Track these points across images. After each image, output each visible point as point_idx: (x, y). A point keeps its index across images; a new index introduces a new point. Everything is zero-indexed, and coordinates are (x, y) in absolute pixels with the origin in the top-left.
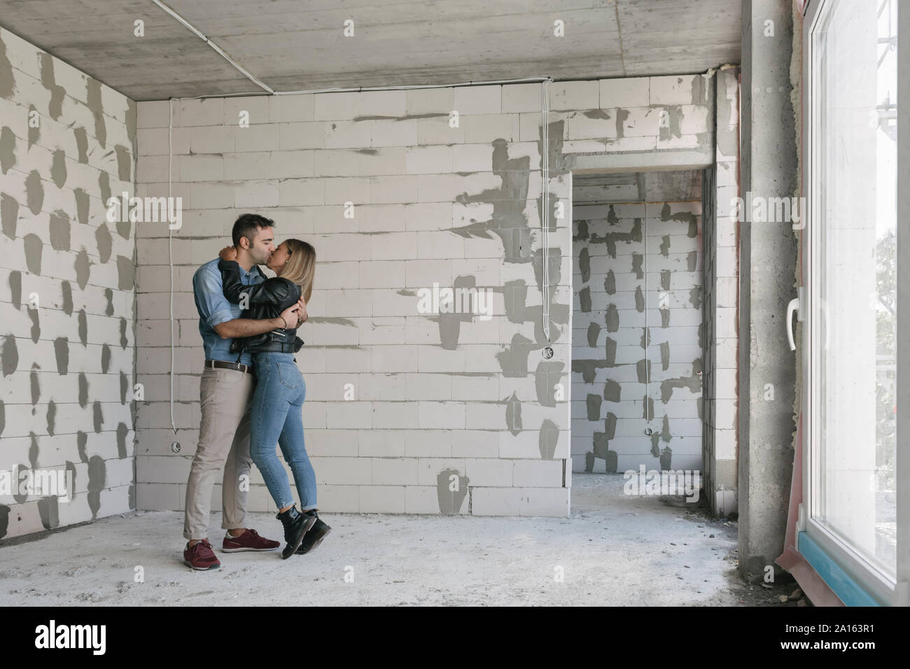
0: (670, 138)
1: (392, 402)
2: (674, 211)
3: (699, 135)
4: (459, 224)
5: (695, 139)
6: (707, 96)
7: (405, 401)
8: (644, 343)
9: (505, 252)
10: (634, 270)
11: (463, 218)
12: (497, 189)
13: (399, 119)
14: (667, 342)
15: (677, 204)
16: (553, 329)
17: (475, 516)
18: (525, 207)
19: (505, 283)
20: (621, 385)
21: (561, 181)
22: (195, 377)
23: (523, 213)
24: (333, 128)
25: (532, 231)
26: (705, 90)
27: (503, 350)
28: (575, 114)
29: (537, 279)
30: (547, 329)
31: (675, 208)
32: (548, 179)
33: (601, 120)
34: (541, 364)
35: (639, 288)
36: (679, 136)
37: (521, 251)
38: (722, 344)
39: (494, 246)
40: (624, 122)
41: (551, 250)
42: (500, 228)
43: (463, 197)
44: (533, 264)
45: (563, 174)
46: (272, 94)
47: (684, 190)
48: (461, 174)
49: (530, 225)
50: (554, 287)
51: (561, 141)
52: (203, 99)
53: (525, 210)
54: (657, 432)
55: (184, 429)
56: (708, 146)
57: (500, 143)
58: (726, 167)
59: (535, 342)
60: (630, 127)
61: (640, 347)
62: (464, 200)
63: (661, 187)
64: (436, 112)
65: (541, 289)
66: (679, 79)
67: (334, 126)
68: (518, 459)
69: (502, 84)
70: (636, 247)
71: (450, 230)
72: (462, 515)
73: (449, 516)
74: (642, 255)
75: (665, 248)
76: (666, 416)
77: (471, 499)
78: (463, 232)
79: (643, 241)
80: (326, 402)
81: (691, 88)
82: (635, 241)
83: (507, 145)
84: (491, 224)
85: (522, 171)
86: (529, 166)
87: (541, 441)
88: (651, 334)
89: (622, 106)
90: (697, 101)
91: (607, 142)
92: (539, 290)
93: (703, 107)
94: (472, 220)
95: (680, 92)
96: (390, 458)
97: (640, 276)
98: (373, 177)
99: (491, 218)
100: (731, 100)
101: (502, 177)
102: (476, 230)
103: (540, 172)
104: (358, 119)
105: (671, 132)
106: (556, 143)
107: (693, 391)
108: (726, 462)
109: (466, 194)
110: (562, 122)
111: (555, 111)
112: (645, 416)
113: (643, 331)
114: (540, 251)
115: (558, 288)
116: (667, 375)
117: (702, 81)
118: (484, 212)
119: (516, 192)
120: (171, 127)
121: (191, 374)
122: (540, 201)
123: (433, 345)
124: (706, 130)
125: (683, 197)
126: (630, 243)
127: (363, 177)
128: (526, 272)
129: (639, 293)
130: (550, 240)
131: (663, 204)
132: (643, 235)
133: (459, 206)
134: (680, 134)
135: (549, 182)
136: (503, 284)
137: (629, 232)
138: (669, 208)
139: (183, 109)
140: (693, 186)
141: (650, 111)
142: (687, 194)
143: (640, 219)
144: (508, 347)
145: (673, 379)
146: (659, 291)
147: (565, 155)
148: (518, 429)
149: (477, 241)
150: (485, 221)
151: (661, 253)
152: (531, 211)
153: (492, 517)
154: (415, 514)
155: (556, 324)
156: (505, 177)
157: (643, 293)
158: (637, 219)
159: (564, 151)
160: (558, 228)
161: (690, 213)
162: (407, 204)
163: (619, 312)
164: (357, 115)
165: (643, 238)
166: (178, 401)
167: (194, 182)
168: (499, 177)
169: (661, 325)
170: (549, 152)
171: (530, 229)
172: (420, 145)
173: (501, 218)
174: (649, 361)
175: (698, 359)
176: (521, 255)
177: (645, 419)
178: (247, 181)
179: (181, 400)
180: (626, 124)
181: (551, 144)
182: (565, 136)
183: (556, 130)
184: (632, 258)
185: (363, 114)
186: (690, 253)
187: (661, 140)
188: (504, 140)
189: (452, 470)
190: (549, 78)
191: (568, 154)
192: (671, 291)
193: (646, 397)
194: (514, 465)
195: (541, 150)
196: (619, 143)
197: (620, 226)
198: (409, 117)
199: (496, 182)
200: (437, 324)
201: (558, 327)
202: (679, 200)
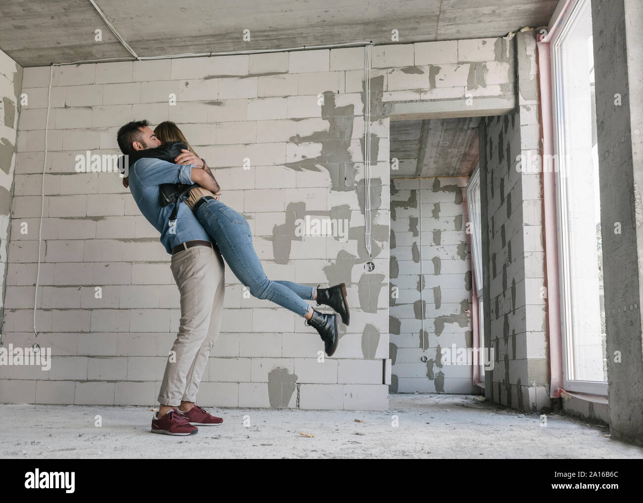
0: (476, 88)
1: (229, 309)
2: (443, 184)
3: (502, 85)
4: (291, 160)
5: (499, 88)
6: (508, 54)
7: (241, 308)
8: (420, 287)
9: (332, 182)
10: (411, 230)
11: (295, 155)
12: (326, 132)
13: (242, 77)
14: (439, 287)
15: (446, 178)
16: (374, 246)
17: (302, 410)
18: (349, 145)
19: (332, 208)
20: (401, 320)
21: (381, 123)
22: (58, 288)
23: (348, 150)
24: (186, 85)
25: (356, 165)
26: (507, 50)
27: (330, 264)
28: (393, 70)
29: (360, 204)
30: (369, 246)
31: (444, 182)
32: (370, 123)
33: (416, 75)
34: (363, 276)
35: (415, 244)
36: (484, 86)
37: (346, 182)
38: (529, 257)
39: (323, 177)
40: (436, 76)
41: (373, 180)
42: (327, 162)
43: (296, 139)
44: (357, 192)
45: (383, 118)
46: (137, 60)
47: (454, 165)
48: (294, 119)
49: (354, 159)
50: (375, 211)
51: (381, 92)
52: (79, 64)
53: (349, 148)
54: (432, 359)
55: (44, 333)
56: (510, 94)
57: (328, 95)
58: (528, 109)
59: (358, 257)
60: (440, 79)
61: (417, 291)
62: (297, 140)
63: (435, 162)
64: (274, 71)
65: (363, 212)
66: (483, 41)
67: (187, 84)
68: (342, 359)
69: (330, 49)
70: (412, 212)
71: (283, 165)
72: (290, 409)
73: (278, 409)
74: (417, 218)
75: (436, 213)
76: (439, 346)
77: (298, 395)
78: (296, 166)
79: (418, 207)
80: (170, 309)
81: (493, 48)
82: (411, 207)
83: (334, 96)
84: (320, 160)
85: (347, 116)
86: (353, 112)
87: (363, 343)
88: (425, 280)
89: (435, 63)
90: (500, 58)
91: (421, 92)
92: (362, 213)
93: (505, 63)
94: (303, 157)
95: (485, 52)
96: (226, 358)
97: (416, 234)
98: (218, 123)
99: (320, 155)
100: (530, 56)
101: (329, 122)
102: (307, 164)
103: (363, 117)
104: (206, 78)
105: (477, 84)
106: (377, 94)
107: (461, 326)
108: (537, 361)
109: (298, 136)
110: (382, 77)
111: (376, 68)
112: (421, 346)
113: (419, 277)
114: (363, 181)
115: (379, 211)
116: (440, 313)
117: (503, 43)
118: (314, 150)
119: (342, 134)
120: (50, 87)
121: (53, 286)
122: (362, 141)
123: (267, 260)
124: (508, 81)
125: (451, 172)
126: (407, 209)
127: (210, 123)
128: (350, 199)
129: (415, 248)
130: (373, 172)
131: (434, 179)
132: (418, 202)
133: (292, 146)
134: (485, 84)
135: (371, 125)
136: (329, 209)
137: (407, 200)
138: (439, 182)
139: (62, 72)
140: (462, 161)
141: (459, 67)
142: (456, 169)
143: (415, 190)
144: (334, 262)
145: (444, 316)
146: (431, 246)
147: (384, 103)
148: (343, 332)
149: (307, 173)
150: (315, 157)
151: (433, 216)
152: (355, 149)
153: (318, 410)
154: (247, 408)
155: (377, 242)
156: (332, 122)
157: (419, 247)
158: (413, 190)
159: (384, 100)
160: (379, 162)
161: (456, 185)
162: (247, 144)
163: (398, 262)
164: (206, 75)
165: (418, 205)
166: (41, 309)
167: (66, 129)
168: (327, 121)
169: (434, 273)
170: (371, 101)
171: (354, 163)
172: (259, 98)
173: (328, 155)
174: (424, 302)
175: (465, 300)
176: (346, 185)
177: (421, 349)
178: (111, 127)
179: (43, 308)
180: (437, 77)
181: (373, 94)
182: (385, 88)
183: (377, 83)
184: (409, 221)
185: (211, 74)
186: (456, 217)
187: (468, 89)
188: (331, 92)
189: (281, 368)
190: (371, 42)
191: (387, 102)
192: (441, 246)
193: (422, 330)
194: (339, 364)
195: (363, 100)
196: (432, 93)
197: (399, 196)
198: (250, 76)
199: (325, 125)
200: (271, 243)
201: (379, 245)
202: (448, 175)
